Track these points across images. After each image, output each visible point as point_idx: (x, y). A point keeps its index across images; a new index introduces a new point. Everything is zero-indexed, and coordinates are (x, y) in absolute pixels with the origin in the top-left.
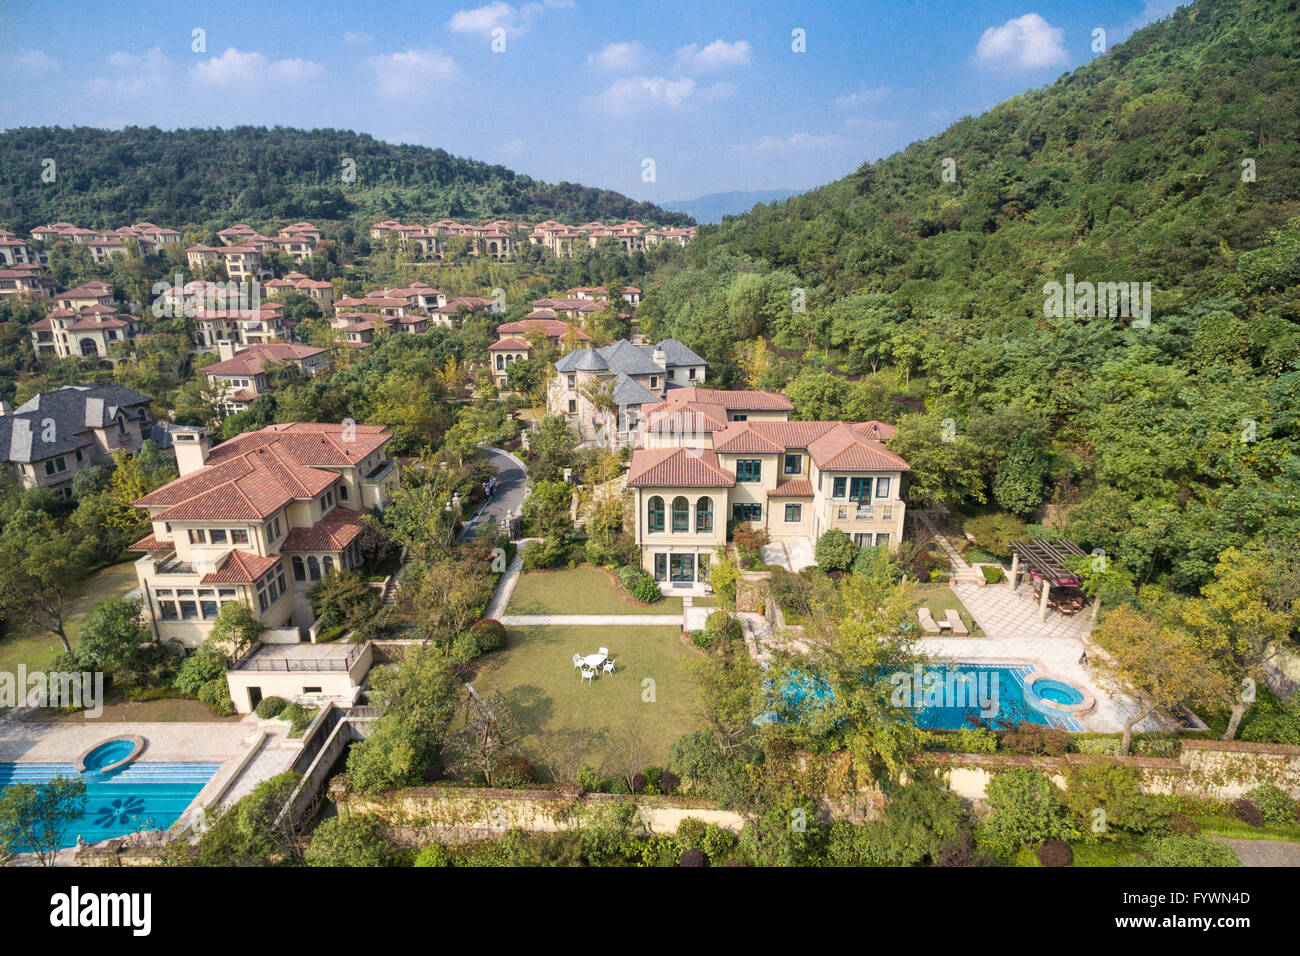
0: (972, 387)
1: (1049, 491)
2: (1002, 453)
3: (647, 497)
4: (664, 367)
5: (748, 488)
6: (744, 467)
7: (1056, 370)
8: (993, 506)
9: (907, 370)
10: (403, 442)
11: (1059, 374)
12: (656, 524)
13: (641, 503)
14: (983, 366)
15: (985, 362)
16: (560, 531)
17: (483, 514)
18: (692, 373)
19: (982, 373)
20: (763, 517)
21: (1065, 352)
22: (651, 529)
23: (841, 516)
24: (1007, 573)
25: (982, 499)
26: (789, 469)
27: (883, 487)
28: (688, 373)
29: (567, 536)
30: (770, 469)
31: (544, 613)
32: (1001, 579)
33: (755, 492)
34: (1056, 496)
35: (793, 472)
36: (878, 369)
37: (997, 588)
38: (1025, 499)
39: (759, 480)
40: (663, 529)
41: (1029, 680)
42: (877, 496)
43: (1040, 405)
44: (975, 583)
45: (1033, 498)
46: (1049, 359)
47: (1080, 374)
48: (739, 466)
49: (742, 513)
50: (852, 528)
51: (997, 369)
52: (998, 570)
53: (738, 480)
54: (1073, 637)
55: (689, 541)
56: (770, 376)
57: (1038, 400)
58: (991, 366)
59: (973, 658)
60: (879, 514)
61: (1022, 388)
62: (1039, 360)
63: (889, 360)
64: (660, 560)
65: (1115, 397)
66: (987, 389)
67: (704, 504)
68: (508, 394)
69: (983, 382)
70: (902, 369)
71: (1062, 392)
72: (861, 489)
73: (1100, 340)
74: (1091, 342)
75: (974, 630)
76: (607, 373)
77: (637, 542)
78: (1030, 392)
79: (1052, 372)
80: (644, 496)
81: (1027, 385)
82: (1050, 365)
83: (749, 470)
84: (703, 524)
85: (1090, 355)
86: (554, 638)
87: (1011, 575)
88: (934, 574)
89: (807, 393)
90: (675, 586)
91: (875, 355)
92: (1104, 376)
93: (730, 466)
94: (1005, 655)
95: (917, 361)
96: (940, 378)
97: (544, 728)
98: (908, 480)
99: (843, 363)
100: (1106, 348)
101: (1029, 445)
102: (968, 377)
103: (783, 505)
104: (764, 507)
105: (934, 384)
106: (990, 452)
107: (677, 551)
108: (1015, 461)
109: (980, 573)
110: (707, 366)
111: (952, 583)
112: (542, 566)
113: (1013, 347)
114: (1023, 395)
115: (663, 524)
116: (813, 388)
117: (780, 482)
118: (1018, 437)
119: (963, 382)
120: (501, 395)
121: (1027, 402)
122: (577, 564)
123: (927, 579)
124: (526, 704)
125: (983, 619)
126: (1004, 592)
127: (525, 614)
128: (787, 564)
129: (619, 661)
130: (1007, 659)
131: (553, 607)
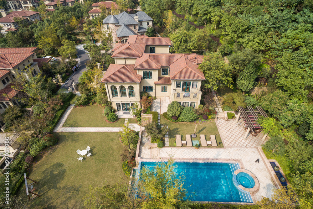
0: (236, 36)
1: (256, 84)
2: (242, 68)
3: (109, 86)
4: (138, 22)
5: (148, 81)
6: (146, 74)
7: (268, 31)
8: (236, 89)
9: (215, 26)
10: (50, 50)
11: (269, 33)
12: (115, 94)
13: (108, 88)
14: (241, 28)
15: (242, 26)
16: (87, 92)
17: (71, 79)
18: (148, 24)
19: (240, 31)
20: (154, 90)
21: (273, 24)
22: (113, 96)
23: (178, 96)
24: (236, 115)
25: (231, 87)
26: (163, 73)
27: (195, 85)
28: (147, 23)
29: (89, 94)
30: (155, 74)
31: (76, 126)
32: (233, 117)
33: (150, 82)
34: (259, 85)
35: (165, 74)
36: (206, 24)
37: (231, 121)
38: (247, 87)
39: (152, 78)
40: (118, 96)
41: (236, 173)
42: (192, 88)
43: (259, 45)
44: (224, 119)
45: (250, 86)
46: (266, 27)
47: (277, 34)
48: (144, 73)
49: (146, 90)
50: (182, 100)
51: (246, 29)
52: (233, 114)
53: (144, 78)
54: (255, 147)
55: (127, 99)
56: (173, 25)
57: (259, 43)
58: (244, 28)
59: (217, 159)
60: (192, 95)
61: (254, 38)
62: (262, 27)
63: (210, 21)
64: (118, 105)
65: (289, 47)
66: (242, 37)
67: (131, 88)
68: (94, 29)
69: (240, 34)
70: (214, 25)
71: (268, 41)
72: (186, 86)
73: (287, 19)
74: (284, 20)
75: (220, 144)
76: (119, 24)
77: (109, 100)
78: (257, 40)
79: (266, 32)
80: (108, 85)
81: (256, 37)
82: (266, 30)
83: (148, 75)
84: (132, 94)
85: (282, 26)
86: (75, 139)
87: (237, 116)
88: (209, 117)
89: (176, 39)
90: (124, 113)
91: (206, 19)
92: (287, 37)
93: (141, 73)
94: (229, 158)
95: (219, 23)
96: (226, 31)
97: (58, 186)
98: (204, 82)
99: (196, 20)
100: (289, 22)
101: (253, 67)
102: (235, 32)
103: (161, 86)
104: (154, 87)
105: (223, 33)
106: (238, 68)
107: (123, 103)
108: (246, 72)
109: (226, 115)
110: (153, 21)
111: (216, 119)
112: (81, 105)
113: (253, 20)
114: (254, 41)
115: (117, 94)
116: (178, 37)
117: (160, 78)
118: (249, 63)
119: (233, 34)
120: (91, 29)
121: (254, 44)
122: (93, 104)
123: (207, 118)
124: (56, 172)
125: (224, 138)
126: (234, 123)
127: (69, 127)
128: (160, 110)
129: (95, 150)
130: (229, 160)
131: (80, 123)
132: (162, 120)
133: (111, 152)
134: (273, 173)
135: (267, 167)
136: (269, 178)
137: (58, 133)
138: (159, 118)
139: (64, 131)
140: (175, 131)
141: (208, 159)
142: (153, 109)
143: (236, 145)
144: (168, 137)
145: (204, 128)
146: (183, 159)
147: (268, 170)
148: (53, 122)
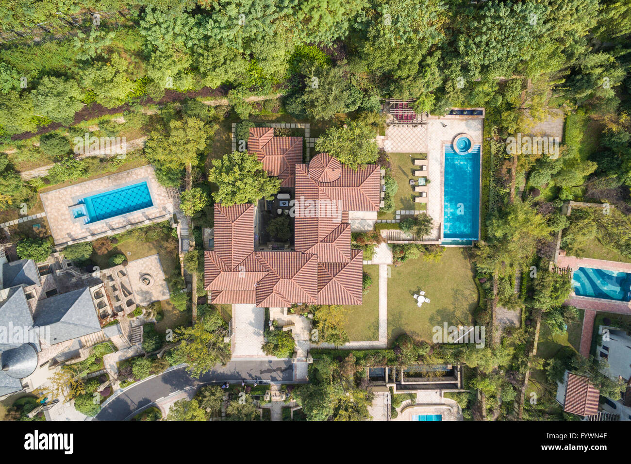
37: (388, 133)
75: (424, 156)
86: (398, 316)
125: (414, 149)
126: (391, 131)
127: (378, 331)
128: (368, 221)
129: (414, 289)
130: (441, 152)
131: (373, 320)
132: (386, 218)
133: (416, 271)
134: (458, 117)
135: (450, 119)
136: (460, 122)
137: (388, 340)
138: (384, 221)
139: (386, 334)
140: (405, 202)
141: (441, 172)
142: (366, 229)
143: (424, 139)
144: (413, 211)
145: (400, 168)
146: (441, 197)
147: (453, 119)
148: (377, 353)
